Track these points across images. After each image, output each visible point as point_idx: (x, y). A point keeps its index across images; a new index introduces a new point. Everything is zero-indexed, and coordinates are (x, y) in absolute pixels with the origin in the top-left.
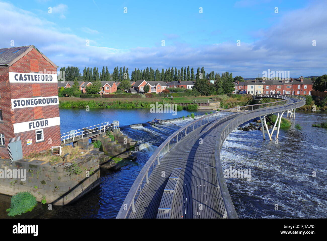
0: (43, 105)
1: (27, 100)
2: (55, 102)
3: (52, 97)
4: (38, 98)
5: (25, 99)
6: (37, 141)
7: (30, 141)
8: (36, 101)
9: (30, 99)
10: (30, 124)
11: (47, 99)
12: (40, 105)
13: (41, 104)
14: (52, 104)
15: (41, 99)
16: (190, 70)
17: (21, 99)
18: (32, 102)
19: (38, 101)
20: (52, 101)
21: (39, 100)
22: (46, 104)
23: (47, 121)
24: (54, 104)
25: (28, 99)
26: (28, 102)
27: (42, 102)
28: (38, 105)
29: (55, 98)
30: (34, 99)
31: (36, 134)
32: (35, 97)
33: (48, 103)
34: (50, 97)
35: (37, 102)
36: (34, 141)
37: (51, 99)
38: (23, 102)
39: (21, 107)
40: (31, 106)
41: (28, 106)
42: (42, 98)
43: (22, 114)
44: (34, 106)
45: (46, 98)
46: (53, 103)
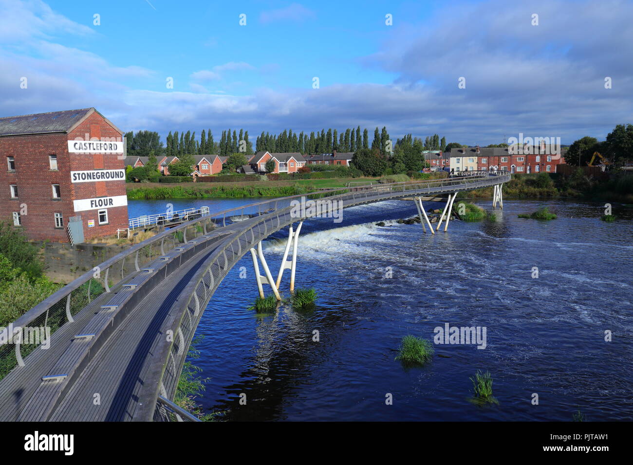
0: (106, 180)
1: (88, 174)
2: (121, 177)
3: (117, 171)
4: (100, 171)
5: (86, 172)
6: (101, 223)
7: (92, 222)
8: (98, 174)
9: (92, 172)
10: (92, 201)
11: (111, 172)
12: (103, 180)
13: (104, 178)
14: (117, 179)
15: (104, 173)
16: (362, 134)
17: (81, 172)
18: (94, 176)
19: (100, 174)
20: (117, 175)
21: (102, 173)
22: (110, 179)
23: (111, 199)
24: (120, 179)
25: (89, 172)
26: (89, 176)
27: (105, 176)
28: (100, 180)
29: (121, 172)
30: (96, 172)
31: (99, 215)
32: (97, 170)
33: (113, 178)
34: (114, 171)
35: (99, 176)
36: (96, 222)
37: (116, 172)
38: (83, 175)
39: (81, 181)
40: (92, 180)
41: (89, 180)
42: (105, 171)
43: (82, 190)
44: (96, 180)
45: (109, 171)
46: (118, 177)
